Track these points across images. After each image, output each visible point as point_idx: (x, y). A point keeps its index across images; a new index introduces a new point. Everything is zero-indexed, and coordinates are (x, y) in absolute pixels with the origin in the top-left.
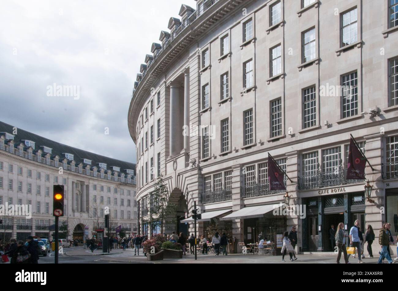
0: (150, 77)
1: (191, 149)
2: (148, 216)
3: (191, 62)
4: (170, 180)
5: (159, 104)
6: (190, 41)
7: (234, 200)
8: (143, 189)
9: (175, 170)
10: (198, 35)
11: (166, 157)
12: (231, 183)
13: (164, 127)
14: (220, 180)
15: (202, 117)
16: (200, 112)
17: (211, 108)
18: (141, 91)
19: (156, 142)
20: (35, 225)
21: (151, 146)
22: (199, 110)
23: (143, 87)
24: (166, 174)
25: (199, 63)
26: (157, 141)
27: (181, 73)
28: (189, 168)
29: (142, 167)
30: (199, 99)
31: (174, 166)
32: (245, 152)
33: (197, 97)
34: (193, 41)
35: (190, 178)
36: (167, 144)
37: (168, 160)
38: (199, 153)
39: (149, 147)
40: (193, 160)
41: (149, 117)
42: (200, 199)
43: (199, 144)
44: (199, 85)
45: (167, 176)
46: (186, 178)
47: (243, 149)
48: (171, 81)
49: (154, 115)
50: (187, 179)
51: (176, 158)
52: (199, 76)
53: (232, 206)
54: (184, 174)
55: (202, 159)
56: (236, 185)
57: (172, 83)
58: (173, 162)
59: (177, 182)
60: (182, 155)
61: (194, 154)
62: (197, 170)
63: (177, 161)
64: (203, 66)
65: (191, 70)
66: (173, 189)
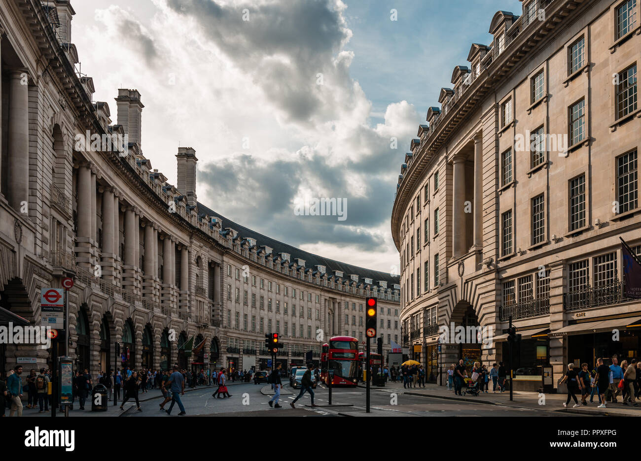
0: (426, 154)
1: (485, 244)
2: (421, 339)
3: (485, 122)
4: (453, 290)
5: (436, 189)
6: (484, 92)
7: (553, 313)
8: (413, 304)
9: (461, 275)
10: (497, 81)
11: (446, 259)
12: (548, 288)
13: (445, 218)
14: (529, 286)
15: (501, 197)
16: (498, 190)
17: (515, 183)
18: (412, 175)
19: (432, 240)
20: (290, 351)
21: (424, 247)
22: (497, 187)
23: (416, 169)
24: (447, 282)
25: (497, 121)
26: (434, 238)
27: (469, 140)
28: (481, 272)
29: (412, 275)
30: (497, 172)
31: (459, 271)
32: (571, 241)
33: (494, 170)
34: (489, 92)
35: (484, 285)
36: (448, 242)
37: (451, 263)
38: (497, 248)
39: (422, 248)
40: (488, 259)
41: (422, 208)
42: (498, 313)
43: (497, 236)
44: (497, 152)
45: (449, 285)
46: (477, 285)
47: (568, 237)
48: (454, 155)
49: (429, 204)
50: (478, 287)
51: (463, 259)
52: (497, 140)
53: (549, 323)
54: (474, 281)
55: (501, 258)
56: (557, 291)
57: (456, 157)
58: (457, 265)
59: (464, 291)
60: (472, 254)
61: (489, 251)
62: (494, 273)
63: (464, 263)
64: (503, 124)
65: (484, 134)
66: (458, 302)
